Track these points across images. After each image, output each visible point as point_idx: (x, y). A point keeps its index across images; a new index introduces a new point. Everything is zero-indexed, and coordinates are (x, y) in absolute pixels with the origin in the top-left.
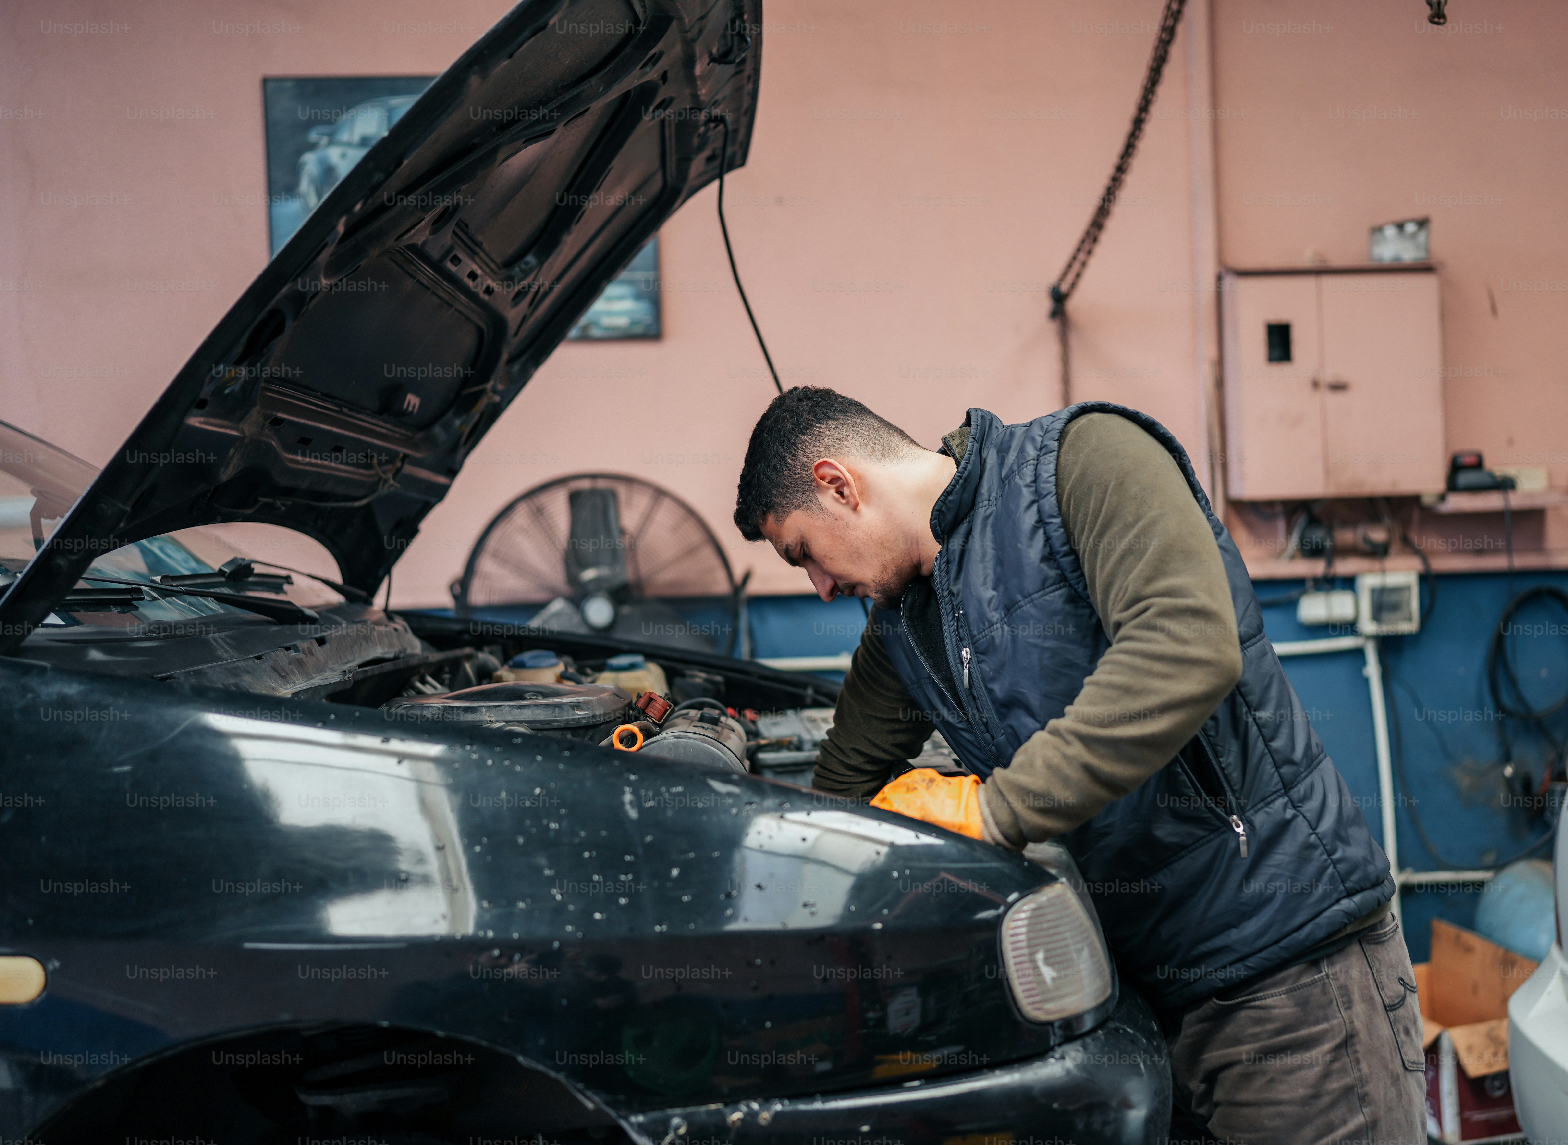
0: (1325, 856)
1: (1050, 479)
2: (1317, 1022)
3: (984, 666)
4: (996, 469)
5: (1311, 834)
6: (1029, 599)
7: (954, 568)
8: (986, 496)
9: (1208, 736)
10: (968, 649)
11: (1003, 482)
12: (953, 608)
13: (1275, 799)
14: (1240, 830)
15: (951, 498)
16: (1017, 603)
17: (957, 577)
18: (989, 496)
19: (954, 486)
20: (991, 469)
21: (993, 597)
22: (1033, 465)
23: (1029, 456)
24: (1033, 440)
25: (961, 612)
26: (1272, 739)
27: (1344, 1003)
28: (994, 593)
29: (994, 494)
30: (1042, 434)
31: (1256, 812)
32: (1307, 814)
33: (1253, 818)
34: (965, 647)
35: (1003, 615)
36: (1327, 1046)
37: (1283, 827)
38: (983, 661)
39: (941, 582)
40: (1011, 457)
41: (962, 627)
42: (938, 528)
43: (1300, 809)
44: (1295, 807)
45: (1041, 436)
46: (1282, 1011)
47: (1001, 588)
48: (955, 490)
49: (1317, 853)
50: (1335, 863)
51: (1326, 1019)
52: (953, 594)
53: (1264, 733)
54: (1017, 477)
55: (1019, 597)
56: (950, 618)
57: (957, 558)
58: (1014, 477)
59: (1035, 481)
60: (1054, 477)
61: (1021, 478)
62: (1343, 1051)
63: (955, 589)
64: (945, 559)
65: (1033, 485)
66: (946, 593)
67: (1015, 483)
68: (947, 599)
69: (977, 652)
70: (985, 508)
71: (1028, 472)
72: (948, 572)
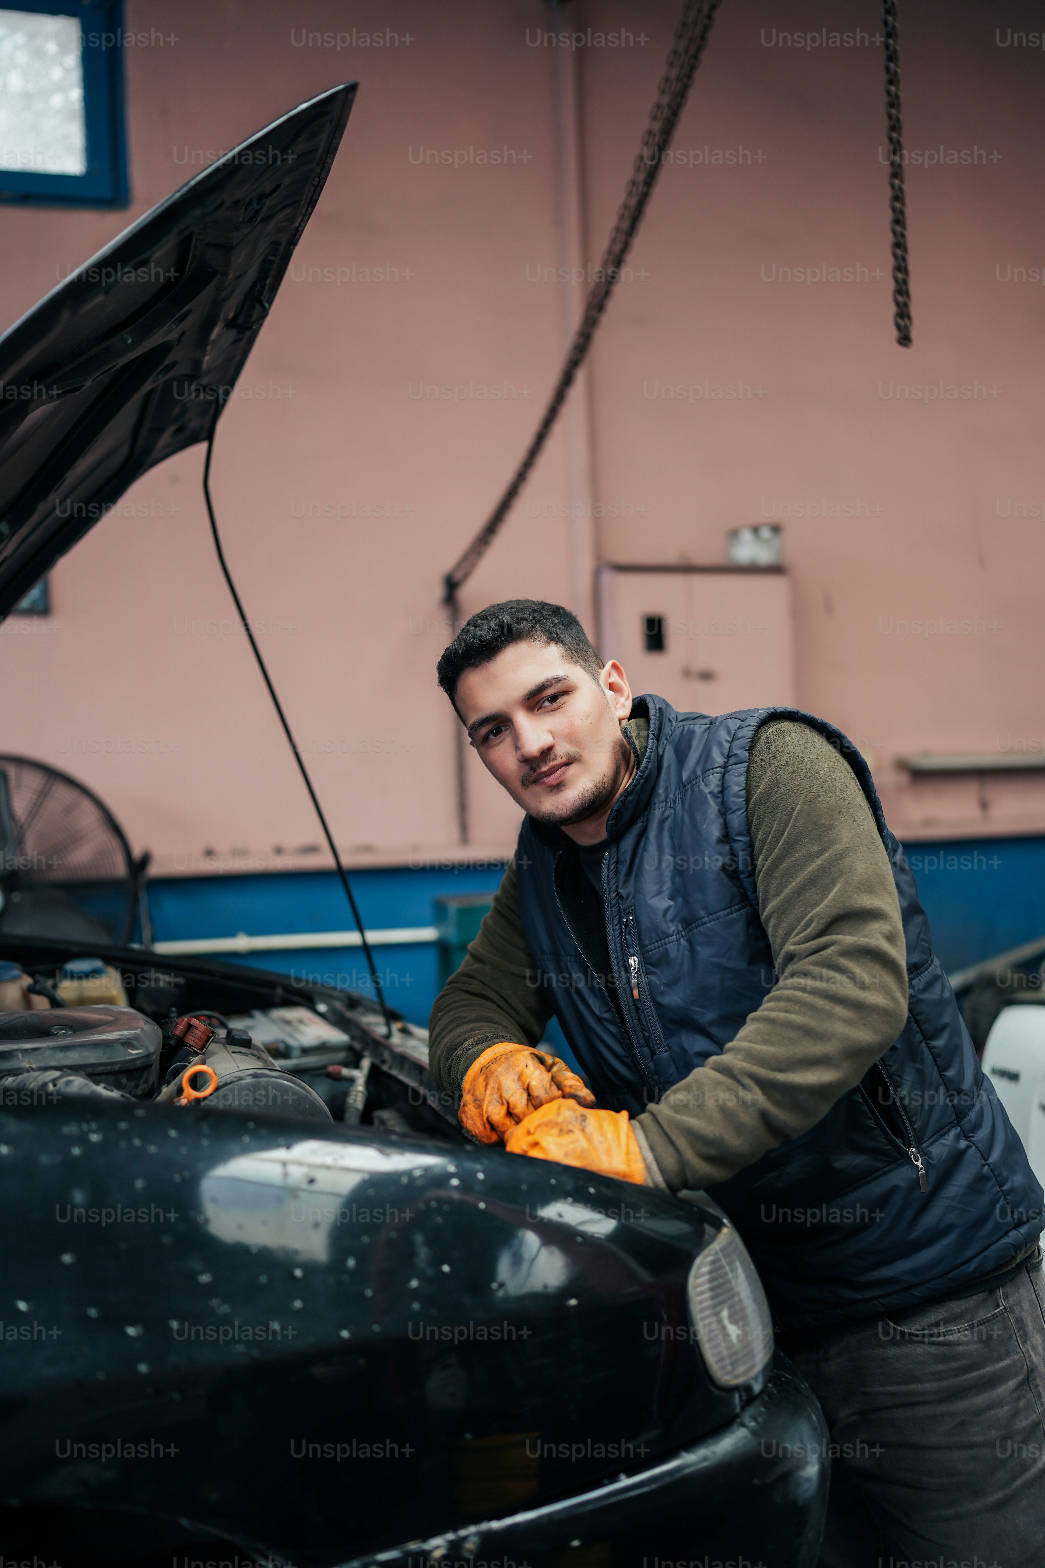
0: (997, 1188)
1: (741, 793)
2: (1000, 1359)
3: (653, 978)
4: (673, 768)
5: (984, 1165)
6: (714, 916)
7: (624, 869)
8: (663, 797)
9: (886, 1065)
10: (636, 958)
11: (684, 786)
12: (619, 911)
13: (949, 1130)
14: (919, 1164)
15: (631, 798)
16: (700, 919)
17: (626, 881)
18: (667, 797)
19: (635, 786)
20: (669, 767)
21: (669, 907)
22: (720, 773)
23: (715, 762)
24: (720, 744)
25: (631, 918)
26: (947, 1068)
27: (1021, 1337)
28: (671, 903)
29: (671, 796)
30: (730, 739)
31: (932, 1144)
32: (979, 1145)
33: (930, 1149)
34: (634, 956)
35: (681, 929)
36: (1012, 1384)
37: (957, 1158)
38: (652, 973)
39: (608, 883)
40: (692, 758)
41: (630, 934)
42: (614, 828)
43: (972, 1139)
44: (967, 1138)
45: (728, 742)
46: (967, 1347)
47: (680, 900)
48: (636, 790)
49: (990, 1184)
50: (1006, 1194)
51: (1008, 1354)
52: (622, 897)
53: (938, 1062)
54: (702, 784)
55: (703, 913)
56: (616, 922)
57: (628, 859)
58: (698, 783)
59: (722, 792)
60: (744, 791)
61: (706, 785)
62: (1026, 1387)
63: (623, 892)
64: (614, 860)
65: (720, 795)
66: (613, 895)
67: (700, 790)
68: (614, 902)
69: (645, 961)
70: (661, 810)
71: (714, 779)
72: (617, 872)
